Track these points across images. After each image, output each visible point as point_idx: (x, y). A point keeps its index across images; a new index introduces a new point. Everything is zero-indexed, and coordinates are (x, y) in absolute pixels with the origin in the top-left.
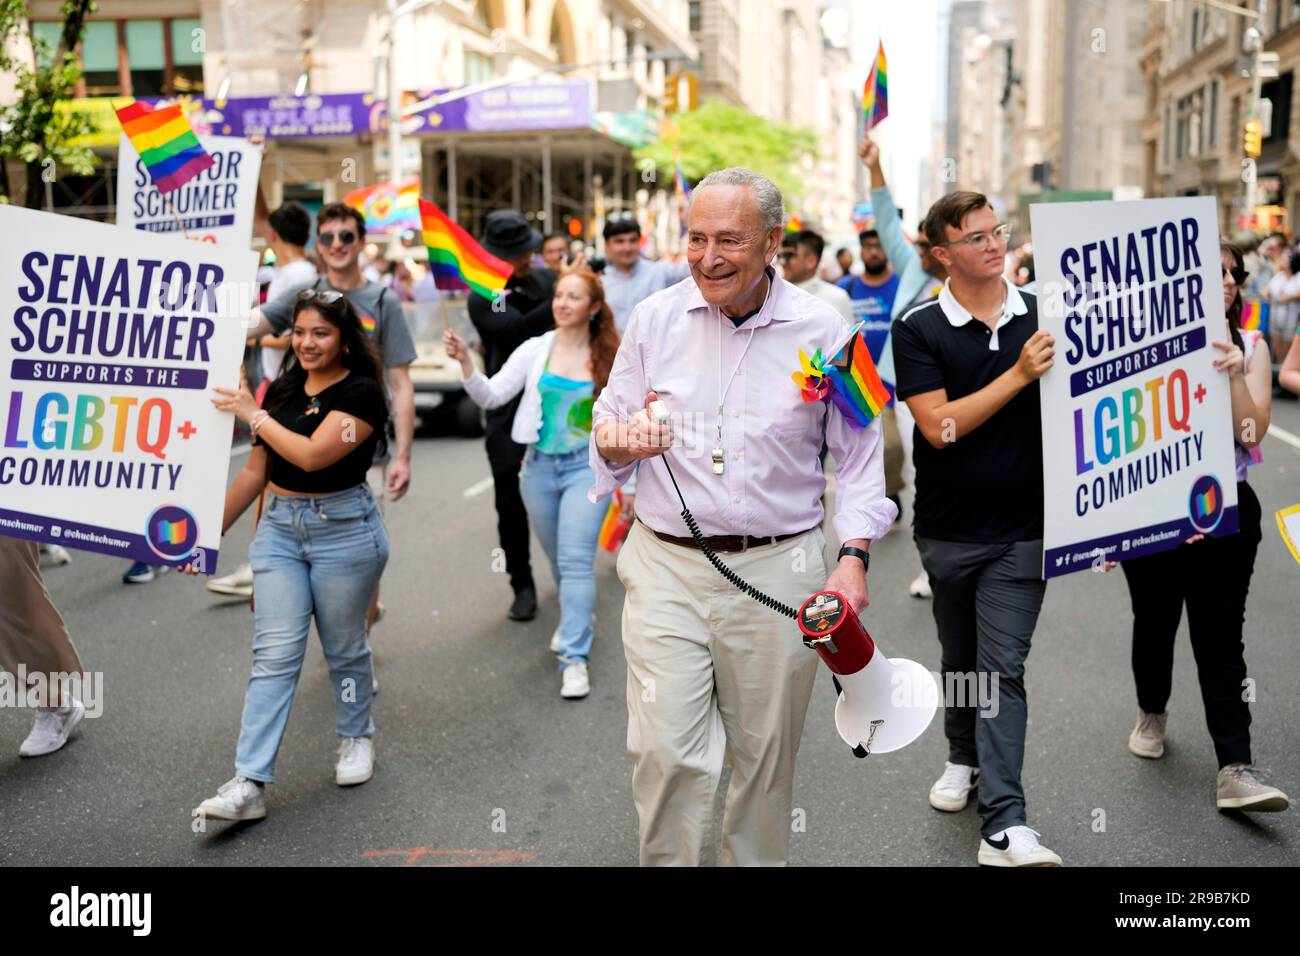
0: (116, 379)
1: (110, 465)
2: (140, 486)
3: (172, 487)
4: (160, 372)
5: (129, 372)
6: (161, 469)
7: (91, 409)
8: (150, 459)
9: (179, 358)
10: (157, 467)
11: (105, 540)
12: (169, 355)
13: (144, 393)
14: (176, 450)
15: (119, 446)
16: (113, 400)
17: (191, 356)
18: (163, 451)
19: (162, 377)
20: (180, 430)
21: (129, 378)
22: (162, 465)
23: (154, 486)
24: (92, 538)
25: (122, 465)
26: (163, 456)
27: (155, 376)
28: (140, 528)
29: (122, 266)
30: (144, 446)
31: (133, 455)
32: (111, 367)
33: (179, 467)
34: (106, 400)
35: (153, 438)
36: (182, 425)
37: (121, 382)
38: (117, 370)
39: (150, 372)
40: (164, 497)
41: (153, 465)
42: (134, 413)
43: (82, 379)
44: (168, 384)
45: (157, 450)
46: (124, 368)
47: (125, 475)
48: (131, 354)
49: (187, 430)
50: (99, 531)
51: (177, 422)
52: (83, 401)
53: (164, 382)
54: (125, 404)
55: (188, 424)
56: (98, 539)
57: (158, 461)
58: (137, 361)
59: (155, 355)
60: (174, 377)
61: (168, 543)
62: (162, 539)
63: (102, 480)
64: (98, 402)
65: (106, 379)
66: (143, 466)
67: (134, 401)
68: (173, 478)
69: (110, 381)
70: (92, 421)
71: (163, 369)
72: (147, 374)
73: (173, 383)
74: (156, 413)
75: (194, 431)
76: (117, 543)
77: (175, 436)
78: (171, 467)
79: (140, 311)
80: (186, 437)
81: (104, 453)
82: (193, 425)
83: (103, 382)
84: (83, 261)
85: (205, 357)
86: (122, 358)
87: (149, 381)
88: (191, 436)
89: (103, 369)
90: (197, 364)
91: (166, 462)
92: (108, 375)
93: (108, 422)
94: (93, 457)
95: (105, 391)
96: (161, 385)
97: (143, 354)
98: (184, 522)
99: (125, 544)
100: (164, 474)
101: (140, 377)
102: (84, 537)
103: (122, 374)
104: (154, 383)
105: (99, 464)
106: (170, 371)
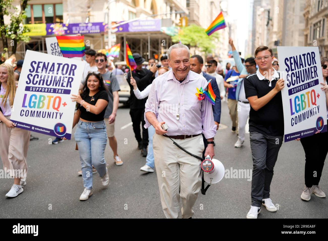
0: (49, 91)
1: (46, 112)
2: (53, 118)
3: (60, 118)
4: (60, 90)
5: (52, 90)
6: (58, 114)
7: (42, 98)
8: (56, 111)
9: (64, 86)
10: (57, 113)
11: (44, 131)
12: (62, 86)
13: (55, 95)
14: (62, 109)
15: (48, 108)
16: (48, 96)
17: (67, 86)
18: (59, 109)
19: (60, 91)
20: (63, 104)
21: (52, 91)
22: (58, 113)
23: (56, 118)
24: (41, 130)
25: (48, 112)
26: (58, 111)
27: (58, 91)
28: (53, 128)
29: (53, 64)
30: (54, 108)
31: (51, 110)
32: (48, 88)
33: (62, 113)
34: (46, 97)
35: (56, 106)
36: (64, 103)
37: (50, 92)
38: (49, 89)
39: (57, 90)
40: (58, 121)
41: (56, 113)
42: (52, 100)
43: (41, 91)
44: (61, 93)
45: (57, 109)
46: (51, 89)
47: (49, 115)
48: (53, 85)
49: (65, 104)
50: (43, 128)
51: (62, 102)
52: (41, 96)
53: (60, 92)
54: (50, 97)
55: (65, 103)
56: (42, 130)
57: (57, 112)
58: (54, 87)
59: (59, 86)
60: (63, 91)
61: (59, 132)
62: (58, 131)
63: (44, 116)
64: (44, 97)
65: (47, 91)
66: (53, 113)
67: (53, 97)
68: (61, 116)
69: (48, 92)
70: (42, 102)
71: (60, 89)
72: (56, 90)
73: (62, 93)
74: (58, 100)
75: (66, 104)
76: (47, 131)
77: (62, 106)
78: (60, 113)
79: (57, 75)
80: (64, 106)
81: (44, 109)
82: (66, 103)
83: (46, 92)
84: (44, 63)
85: (71, 87)
86: (51, 86)
87: (57, 92)
88: (66, 106)
89: (46, 89)
90: (69, 88)
91: (59, 112)
92: (47, 90)
93: (46, 102)
94: (42, 110)
95: (46, 94)
96: (59, 93)
97: (56, 85)
98: (63, 127)
99: (49, 132)
100: (58, 115)
101: (55, 91)
102: (39, 130)
103: (50, 90)
104: (58, 93)
105: (43, 112)
106: (62, 90)
